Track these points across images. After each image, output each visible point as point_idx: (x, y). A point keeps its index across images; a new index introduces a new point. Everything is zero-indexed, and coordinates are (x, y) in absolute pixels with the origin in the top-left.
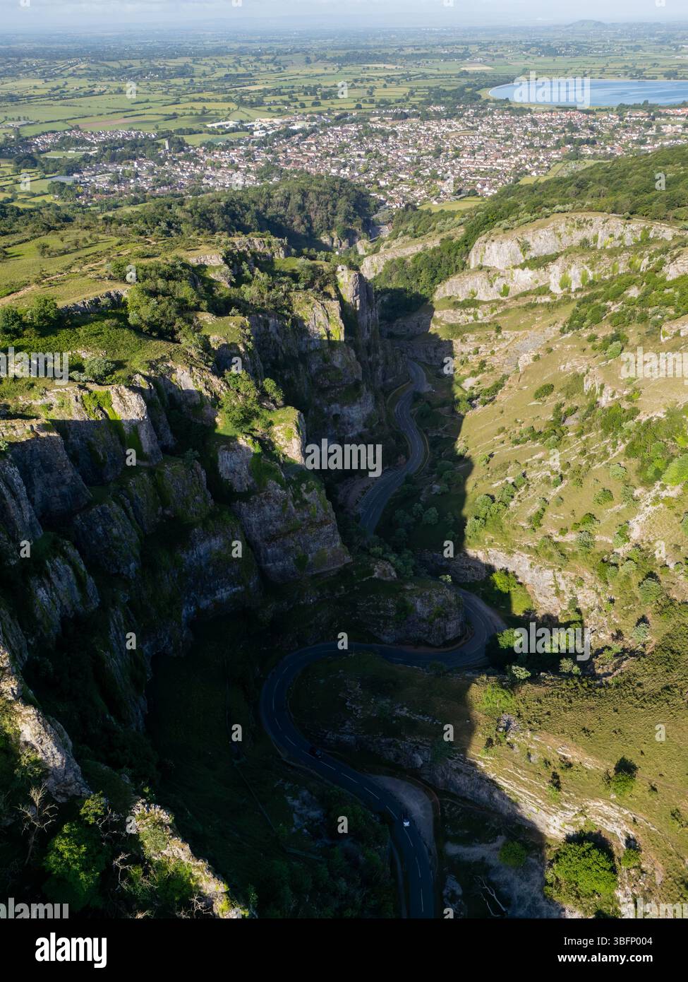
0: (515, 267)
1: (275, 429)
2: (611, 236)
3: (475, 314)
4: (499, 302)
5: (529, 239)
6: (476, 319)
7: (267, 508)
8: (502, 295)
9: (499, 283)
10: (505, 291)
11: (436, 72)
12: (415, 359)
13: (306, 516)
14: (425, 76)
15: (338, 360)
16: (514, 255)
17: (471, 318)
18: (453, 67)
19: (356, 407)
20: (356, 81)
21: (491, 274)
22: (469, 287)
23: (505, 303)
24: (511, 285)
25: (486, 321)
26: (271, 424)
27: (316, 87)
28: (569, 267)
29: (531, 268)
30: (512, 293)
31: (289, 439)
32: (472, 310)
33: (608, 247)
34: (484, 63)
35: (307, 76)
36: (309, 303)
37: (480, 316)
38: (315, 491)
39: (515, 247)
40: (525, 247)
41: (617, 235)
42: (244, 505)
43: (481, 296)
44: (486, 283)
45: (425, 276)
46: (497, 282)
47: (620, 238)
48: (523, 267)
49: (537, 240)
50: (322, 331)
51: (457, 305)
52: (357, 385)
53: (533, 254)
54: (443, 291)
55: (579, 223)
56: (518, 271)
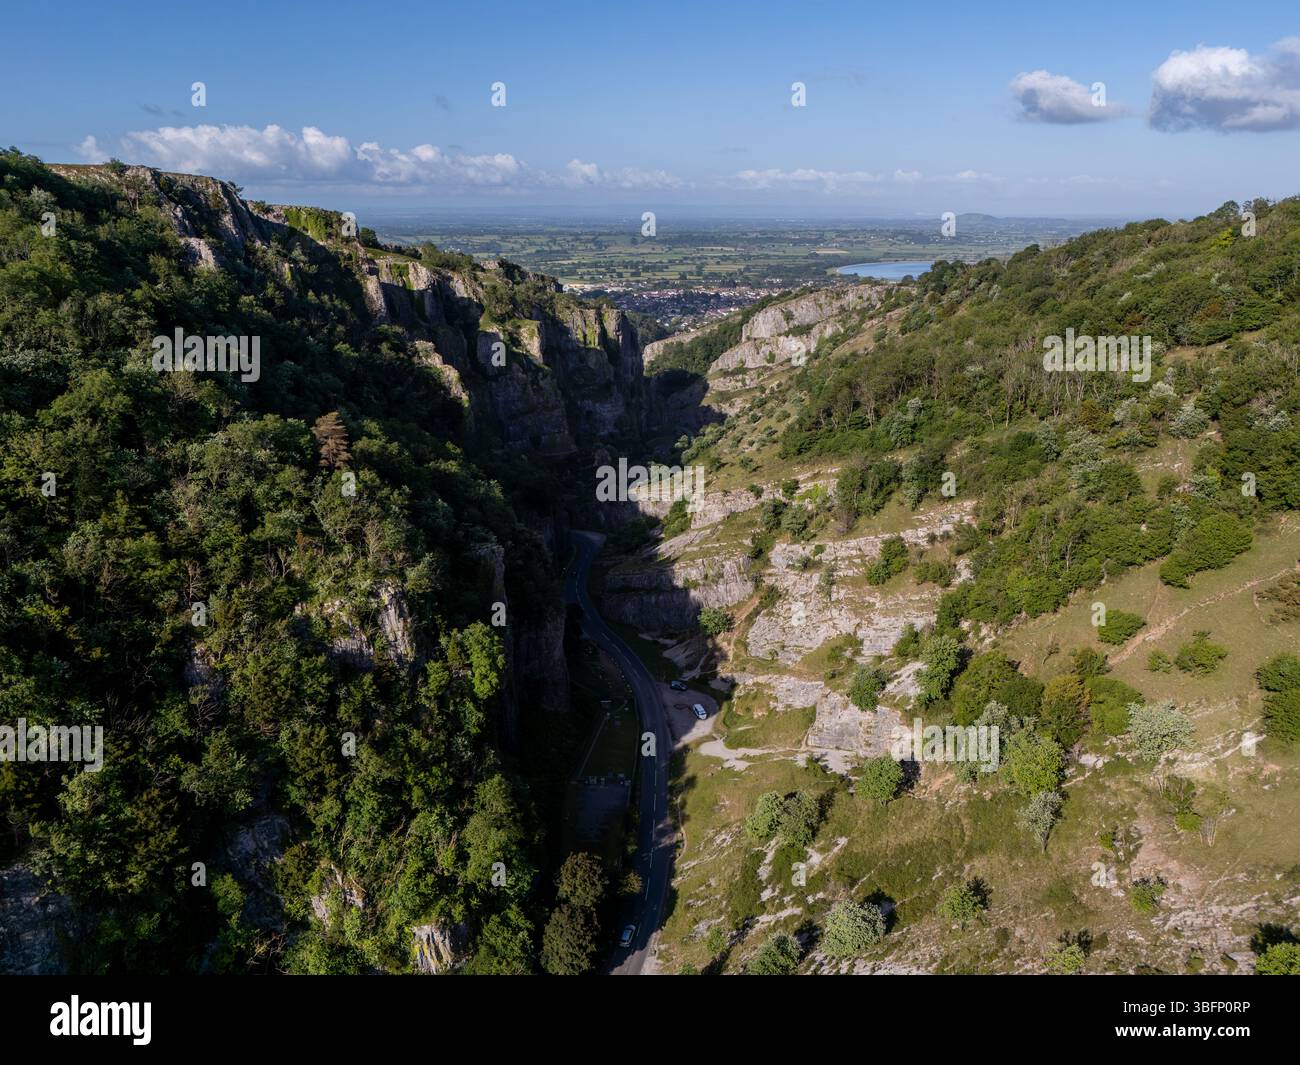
0: (780, 335)
1: (522, 330)
2: (860, 298)
3: (743, 380)
4: (765, 368)
5: (792, 309)
6: (745, 385)
7: (511, 389)
8: (769, 362)
9: (765, 349)
10: (772, 358)
11: (781, 254)
12: (686, 425)
13: (541, 400)
14: (768, 257)
15: (592, 362)
16: (778, 325)
17: (740, 384)
18: (802, 251)
19: (608, 406)
20: (685, 258)
21: (758, 342)
22: (738, 358)
23: (771, 369)
24: (777, 352)
25: (753, 385)
26: (519, 327)
27: (638, 263)
28: (825, 328)
29: (795, 335)
30: (778, 360)
31: (532, 337)
32: (740, 377)
33: (858, 308)
34: (841, 248)
35: (631, 254)
36: (569, 308)
37: (748, 382)
38: (549, 378)
39: (780, 316)
40: (789, 317)
41: (865, 296)
42: (494, 384)
43: (750, 364)
44: (753, 351)
45: (700, 352)
46: (763, 349)
47: (868, 299)
48: (787, 334)
49: (799, 309)
50: (580, 336)
51: (725, 373)
52: (608, 386)
53: (796, 323)
54: (715, 367)
55: (838, 295)
56: (782, 339)
